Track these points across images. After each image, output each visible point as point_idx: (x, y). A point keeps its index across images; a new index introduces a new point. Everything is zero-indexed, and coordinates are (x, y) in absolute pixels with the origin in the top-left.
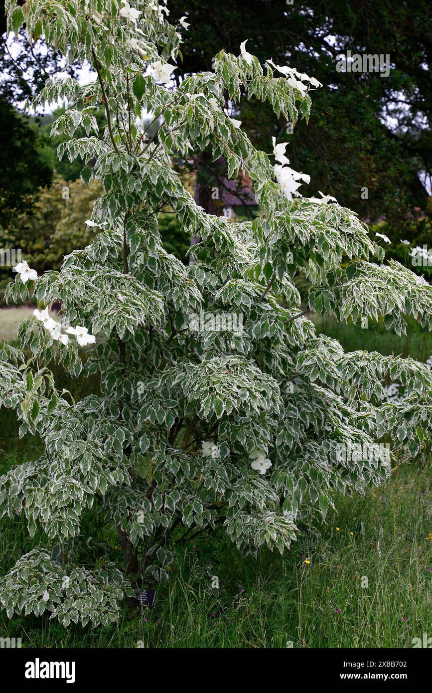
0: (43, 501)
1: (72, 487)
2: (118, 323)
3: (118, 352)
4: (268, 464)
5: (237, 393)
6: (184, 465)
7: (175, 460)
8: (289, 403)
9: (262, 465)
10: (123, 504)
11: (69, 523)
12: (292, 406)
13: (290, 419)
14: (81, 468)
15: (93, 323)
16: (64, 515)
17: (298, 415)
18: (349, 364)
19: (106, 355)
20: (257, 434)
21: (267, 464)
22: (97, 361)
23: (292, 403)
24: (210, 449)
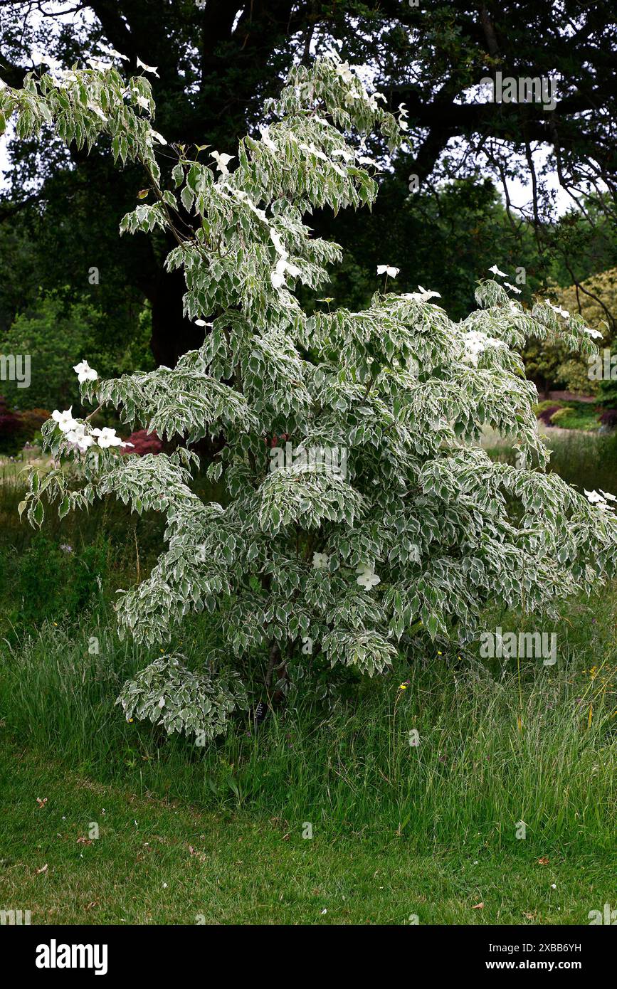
0: (132, 605)
1: (162, 592)
4: (377, 580)
5: (298, 503)
6: (292, 576)
7: (283, 570)
8: (411, 516)
9: (369, 580)
10: (238, 613)
11: (156, 629)
12: (413, 519)
13: (410, 533)
14: (175, 574)
16: (152, 622)
17: (419, 529)
18: (471, 476)
20: (364, 548)
21: (374, 580)
23: (415, 516)
24: (321, 561)
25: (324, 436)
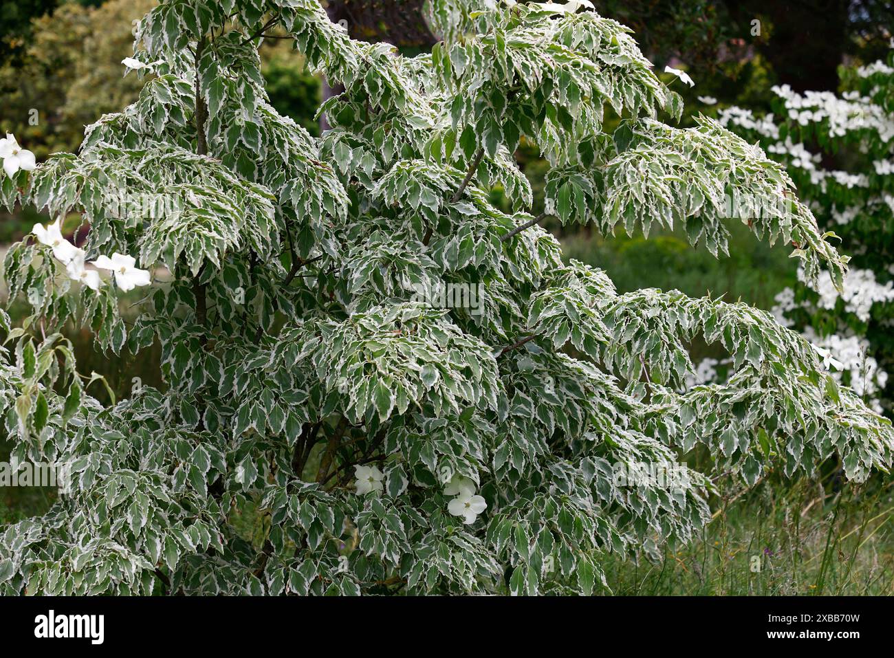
1: (113, 558)
2: (190, 246)
3: (192, 305)
4: (480, 504)
5: (417, 373)
6: (322, 511)
7: (306, 502)
8: (517, 391)
9: (469, 507)
12: (522, 394)
13: (518, 419)
14: (130, 521)
15: (142, 247)
17: (534, 412)
18: (626, 314)
19: (170, 308)
20: (457, 449)
21: (477, 505)
22: (154, 323)
23: (521, 389)
24: (371, 480)
25: (403, 255)
